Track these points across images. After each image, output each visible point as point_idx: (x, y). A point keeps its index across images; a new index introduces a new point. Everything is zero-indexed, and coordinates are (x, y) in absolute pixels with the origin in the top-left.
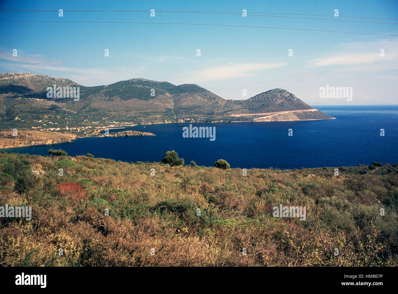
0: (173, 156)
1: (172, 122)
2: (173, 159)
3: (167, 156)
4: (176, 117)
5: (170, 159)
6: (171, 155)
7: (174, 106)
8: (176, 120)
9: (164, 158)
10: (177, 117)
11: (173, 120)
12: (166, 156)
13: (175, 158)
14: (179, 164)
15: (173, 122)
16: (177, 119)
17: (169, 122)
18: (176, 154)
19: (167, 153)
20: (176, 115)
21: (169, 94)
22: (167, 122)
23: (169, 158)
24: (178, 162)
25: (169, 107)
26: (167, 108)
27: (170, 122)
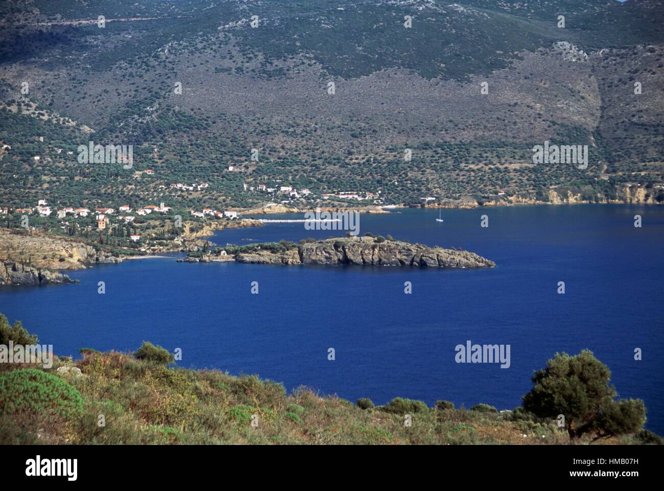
0: (583, 379)
1: (584, 198)
2: (585, 400)
3: (551, 381)
4: (607, 172)
5: (569, 398)
6: (575, 378)
7: (599, 114)
8: (610, 188)
9: (538, 387)
10: (614, 171)
11: (589, 187)
12: (546, 376)
13: (594, 393)
14: (615, 427)
15: (590, 198)
16: (612, 182)
17: (567, 197)
18: (602, 374)
19: (552, 362)
20: (611, 162)
21: (574, 50)
22: (555, 200)
23: (563, 388)
24: (613, 418)
25: (576, 118)
26: (562, 125)
27: (572, 200)
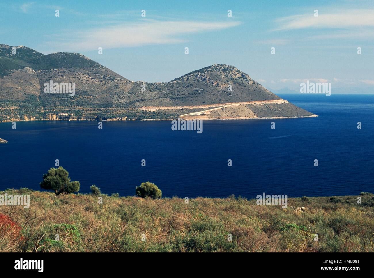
0: (60, 176)
1: (36, 119)
2: (61, 183)
3: (50, 177)
4: (43, 110)
5: (56, 183)
6: (58, 176)
7: (40, 91)
8: (44, 115)
9: (45, 179)
10: (46, 110)
11: (38, 115)
12: (48, 176)
13: (64, 180)
14: (71, 191)
15: (38, 119)
16: (45, 113)
17: (30, 118)
18: (66, 174)
19: (50, 171)
20: (44, 107)
21: (31, 70)
22: (27, 119)
23: (54, 179)
24: (70, 188)
25: (32, 92)
26: (28, 94)
27: (32, 119)
